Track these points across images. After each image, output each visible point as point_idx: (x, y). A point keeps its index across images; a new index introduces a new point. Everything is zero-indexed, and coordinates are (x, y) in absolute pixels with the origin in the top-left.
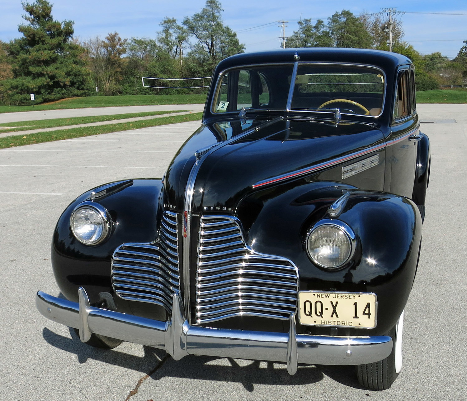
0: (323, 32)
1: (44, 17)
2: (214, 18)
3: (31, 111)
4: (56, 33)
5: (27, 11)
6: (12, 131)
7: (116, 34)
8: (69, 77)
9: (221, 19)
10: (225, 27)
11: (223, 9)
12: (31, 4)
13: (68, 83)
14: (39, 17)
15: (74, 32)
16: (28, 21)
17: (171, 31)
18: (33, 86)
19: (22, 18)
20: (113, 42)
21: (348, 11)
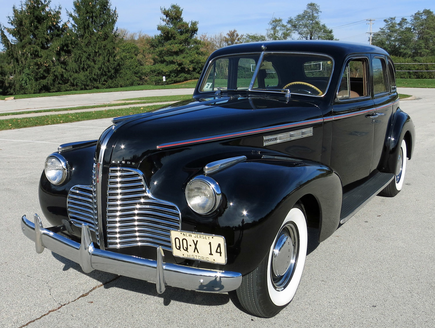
0: (406, 28)
1: (176, 19)
2: (313, 18)
3: (162, 89)
4: (184, 31)
5: (165, 14)
6: (137, 104)
7: (235, 31)
8: (192, 64)
9: (319, 19)
10: (322, 25)
11: (321, 11)
12: (167, 9)
13: (191, 69)
14: (172, 18)
15: (198, 30)
16: (165, 22)
17: (278, 28)
18: (166, 71)
19: (160, 19)
20: (233, 37)
21: (428, 10)
